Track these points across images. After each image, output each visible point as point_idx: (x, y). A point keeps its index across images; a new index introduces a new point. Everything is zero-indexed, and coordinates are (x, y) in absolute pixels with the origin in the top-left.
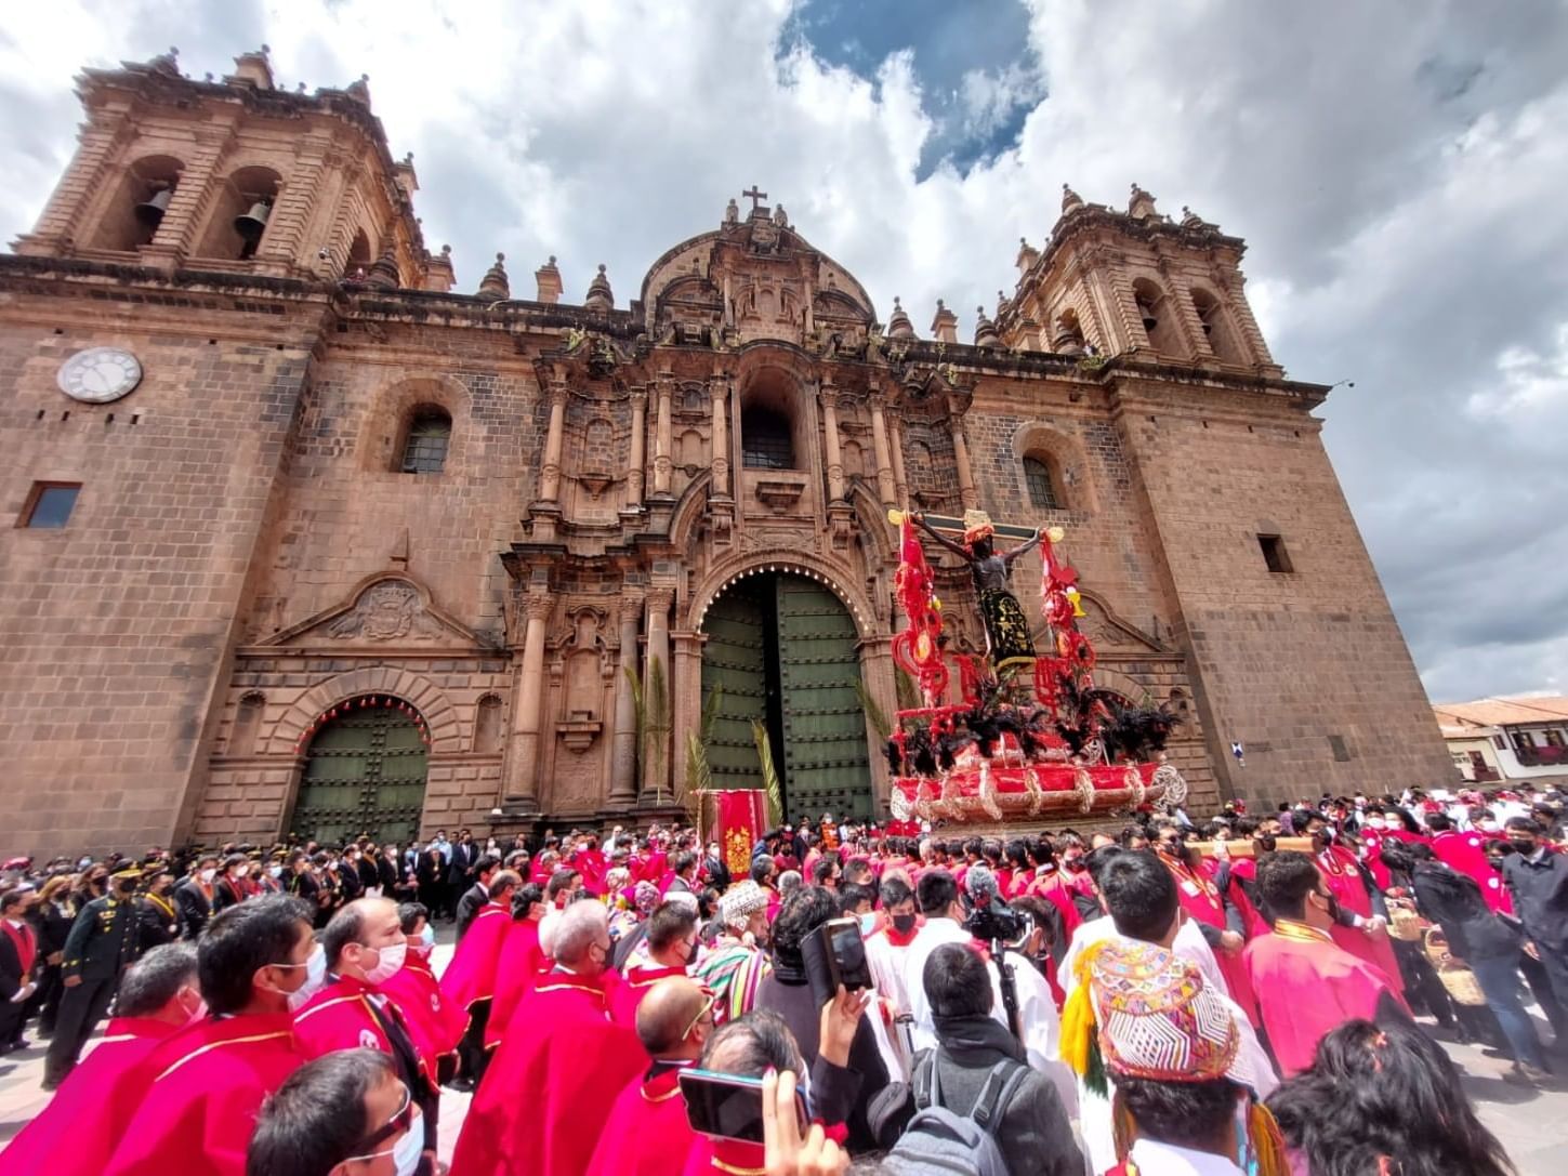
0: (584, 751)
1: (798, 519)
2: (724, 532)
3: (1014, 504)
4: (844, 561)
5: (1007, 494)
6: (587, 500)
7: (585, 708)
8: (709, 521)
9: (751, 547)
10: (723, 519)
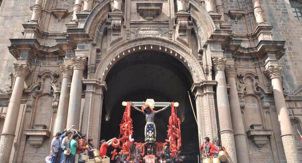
0: (39, 146)
1: (160, 23)
2: (117, 29)
3: (286, 18)
4: (185, 43)
5: (281, 14)
6: (56, 22)
7: (43, 123)
8: (110, 24)
9: (133, 37)
10: (116, 22)
